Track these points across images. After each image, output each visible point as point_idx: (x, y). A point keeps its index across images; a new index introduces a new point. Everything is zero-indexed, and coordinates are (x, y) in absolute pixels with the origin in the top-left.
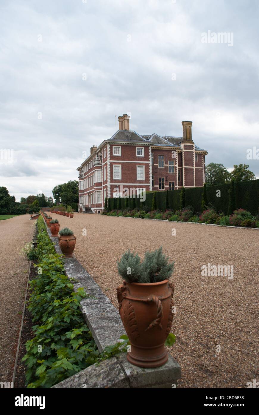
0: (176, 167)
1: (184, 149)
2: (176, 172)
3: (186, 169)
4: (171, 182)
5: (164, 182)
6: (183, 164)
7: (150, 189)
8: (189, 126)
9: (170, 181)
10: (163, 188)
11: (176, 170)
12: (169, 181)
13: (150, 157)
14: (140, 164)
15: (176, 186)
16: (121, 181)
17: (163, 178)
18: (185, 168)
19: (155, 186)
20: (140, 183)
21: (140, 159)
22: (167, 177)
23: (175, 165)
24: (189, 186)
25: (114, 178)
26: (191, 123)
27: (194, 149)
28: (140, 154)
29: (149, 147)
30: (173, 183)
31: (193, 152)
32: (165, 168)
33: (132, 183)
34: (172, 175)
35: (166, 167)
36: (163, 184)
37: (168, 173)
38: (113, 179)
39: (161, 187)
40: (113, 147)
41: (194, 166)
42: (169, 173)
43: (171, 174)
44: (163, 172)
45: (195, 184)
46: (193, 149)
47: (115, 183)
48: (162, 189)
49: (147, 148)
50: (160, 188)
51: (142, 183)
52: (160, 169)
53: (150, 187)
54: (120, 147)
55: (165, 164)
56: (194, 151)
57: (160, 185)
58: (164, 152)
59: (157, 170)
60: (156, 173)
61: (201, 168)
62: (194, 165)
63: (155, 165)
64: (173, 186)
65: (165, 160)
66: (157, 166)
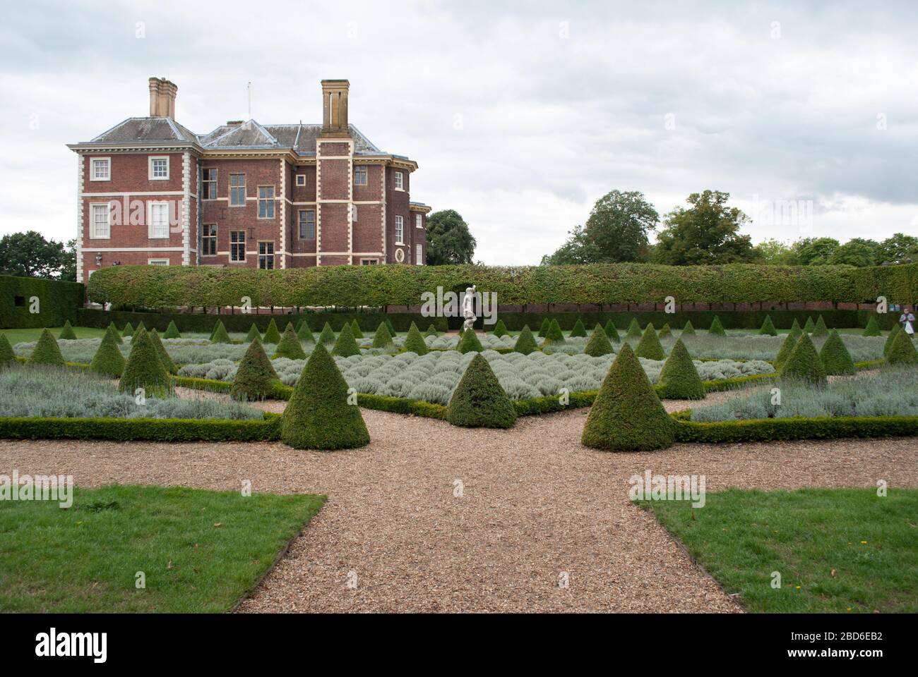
0: (278, 203)
1: (321, 155)
2: (279, 215)
3: (327, 207)
4: (264, 244)
5: (245, 243)
6: (318, 194)
7: (182, 260)
8: (340, 93)
9: (262, 238)
10: (242, 258)
11: (279, 210)
12: (258, 241)
13: (186, 179)
14: (159, 198)
15: (277, 253)
16: (109, 242)
17: (244, 233)
18: (323, 205)
19: (219, 253)
20: (157, 246)
21: (158, 186)
22: (252, 229)
23: (277, 198)
24: (334, 251)
25: (93, 235)
26: (345, 83)
27: (351, 154)
28: (160, 175)
29: (183, 154)
30: (270, 245)
31: (346, 161)
32: (247, 208)
33: (138, 246)
34: (266, 225)
35: (249, 203)
36: (242, 247)
37: (256, 221)
38: (88, 238)
39: (238, 255)
40: (92, 159)
41: (348, 199)
42: (258, 218)
43: (264, 220)
44: (242, 216)
45: (350, 246)
46: (346, 154)
47: (93, 247)
48: (238, 261)
49: (176, 157)
50: (234, 258)
51: (163, 245)
52: (233, 208)
53: (183, 256)
54: (109, 159)
55: (249, 196)
56: (350, 158)
57: (234, 248)
58: (244, 167)
59: (225, 212)
60: (221, 221)
61: (378, 202)
62: (350, 196)
63: (219, 199)
64: (271, 251)
65: (247, 186)
66: (227, 201)
